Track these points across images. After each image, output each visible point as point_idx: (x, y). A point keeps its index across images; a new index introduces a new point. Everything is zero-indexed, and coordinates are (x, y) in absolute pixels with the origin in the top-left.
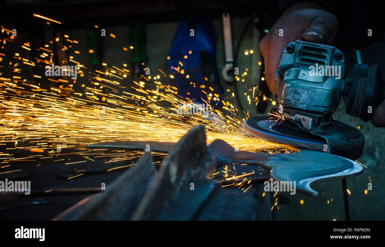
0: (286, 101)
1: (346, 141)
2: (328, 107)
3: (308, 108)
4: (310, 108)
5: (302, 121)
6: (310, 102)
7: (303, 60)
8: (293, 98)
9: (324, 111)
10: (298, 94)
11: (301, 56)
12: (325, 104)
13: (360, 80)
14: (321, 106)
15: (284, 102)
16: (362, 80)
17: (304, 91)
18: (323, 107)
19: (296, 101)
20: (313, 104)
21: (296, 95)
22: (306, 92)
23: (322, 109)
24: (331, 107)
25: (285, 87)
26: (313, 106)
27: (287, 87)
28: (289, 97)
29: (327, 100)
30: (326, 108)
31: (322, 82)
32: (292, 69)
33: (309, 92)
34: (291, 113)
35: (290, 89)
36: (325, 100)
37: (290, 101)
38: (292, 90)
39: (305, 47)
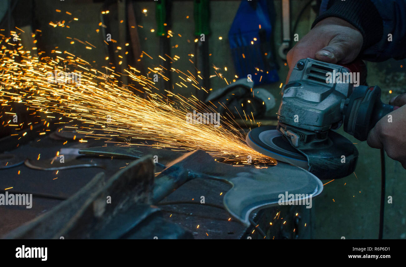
0: (281, 117)
1: (329, 160)
2: (319, 126)
3: (300, 126)
4: (302, 126)
5: (292, 137)
6: (302, 121)
7: (310, 77)
8: (287, 115)
9: (315, 130)
10: (292, 112)
11: (308, 74)
12: (317, 124)
13: (355, 102)
14: (312, 125)
15: (280, 118)
16: (357, 102)
17: (297, 110)
18: (314, 126)
19: (290, 119)
20: (304, 123)
21: (290, 112)
22: (299, 111)
23: (313, 128)
24: (322, 126)
25: (281, 105)
26: (305, 124)
27: (283, 105)
28: (284, 114)
29: (319, 120)
30: (317, 127)
31: (318, 102)
32: (291, 88)
33: (301, 112)
34: (285, 128)
35: (285, 107)
36: (316, 120)
37: (285, 118)
38: (287, 108)
39: (313, 65)
